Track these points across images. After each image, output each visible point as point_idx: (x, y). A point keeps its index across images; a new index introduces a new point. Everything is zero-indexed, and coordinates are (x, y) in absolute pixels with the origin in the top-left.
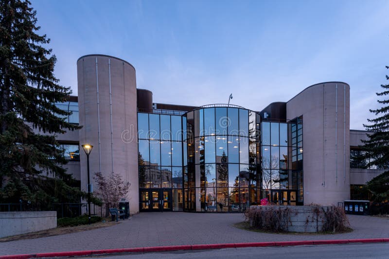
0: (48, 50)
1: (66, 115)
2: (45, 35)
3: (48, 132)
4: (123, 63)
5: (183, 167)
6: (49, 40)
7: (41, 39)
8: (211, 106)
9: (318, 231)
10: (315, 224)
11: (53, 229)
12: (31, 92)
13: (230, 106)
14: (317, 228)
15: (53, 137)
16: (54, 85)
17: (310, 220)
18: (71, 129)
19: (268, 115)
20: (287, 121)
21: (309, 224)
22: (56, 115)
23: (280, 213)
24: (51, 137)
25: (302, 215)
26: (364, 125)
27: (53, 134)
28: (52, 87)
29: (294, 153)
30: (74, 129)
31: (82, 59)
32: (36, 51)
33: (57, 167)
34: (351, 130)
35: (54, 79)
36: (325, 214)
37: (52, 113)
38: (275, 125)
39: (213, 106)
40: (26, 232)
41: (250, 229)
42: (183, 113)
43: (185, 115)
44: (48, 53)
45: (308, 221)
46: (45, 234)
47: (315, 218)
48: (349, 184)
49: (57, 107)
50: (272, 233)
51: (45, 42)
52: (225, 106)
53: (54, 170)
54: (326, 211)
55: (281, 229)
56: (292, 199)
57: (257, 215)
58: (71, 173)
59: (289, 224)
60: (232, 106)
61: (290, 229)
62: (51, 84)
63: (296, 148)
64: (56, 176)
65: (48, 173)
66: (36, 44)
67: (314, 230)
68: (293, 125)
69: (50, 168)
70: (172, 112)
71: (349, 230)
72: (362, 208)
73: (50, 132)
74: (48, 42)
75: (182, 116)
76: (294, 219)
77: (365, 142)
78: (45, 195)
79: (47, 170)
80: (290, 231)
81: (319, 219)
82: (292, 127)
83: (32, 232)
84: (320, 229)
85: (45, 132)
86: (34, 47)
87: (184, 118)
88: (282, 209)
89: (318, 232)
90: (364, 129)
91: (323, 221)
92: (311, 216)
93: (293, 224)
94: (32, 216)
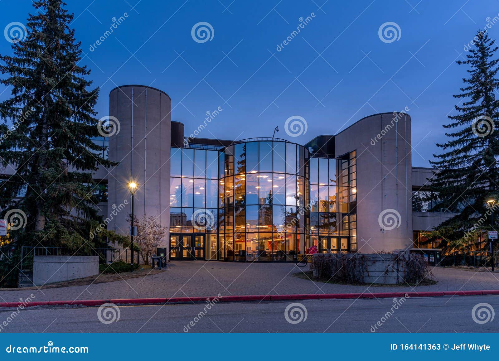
0: (88, 82)
1: (101, 150)
2: (86, 66)
3: (81, 169)
4: (160, 93)
5: (219, 209)
6: (90, 71)
7: (81, 70)
8: (253, 140)
9: (398, 282)
10: (395, 274)
11: (97, 275)
12: (74, 127)
13: (274, 140)
14: (398, 279)
15: (90, 174)
16: (90, 118)
17: (390, 270)
18: (107, 166)
19: (313, 150)
20: (336, 157)
21: (389, 274)
22: (91, 150)
23: (355, 262)
24: (88, 174)
25: (380, 263)
26: (429, 161)
27: (87, 171)
28: (88, 121)
29: (345, 194)
30: (111, 166)
31: (116, 90)
32: (76, 82)
33: (89, 208)
34: (413, 168)
35: (92, 112)
36: (407, 262)
37: (87, 148)
38: (324, 161)
39: (256, 140)
40: (72, 279)
41: (317, 279)
42: (219, 148)
43: (223, 150)
44: (88, 85)
45: (387, 271)
46: (90, 281)
47: (396, 267)
48: (411, 230)
49: (93, 142)
50: (345, 284)
51: (85, 74)
52: (269, 139)
53: (85, 211)
54: (407, 259)
55: (355, 280)
56: (342, 248)
57: (326, 263)
58: (102, 215)
59: (366, 274)
60: (276, 140)
61: (367, 280)
62: (87, 117)
63: (347, 188)
64: (87, 218)
65: (79, 214)
66: (76, 75)
67: (394, 282)
68: (343, 161)
69: (82, 209)
70: (202, 147)
71: (432, 282)
72: (433, 258)
73: (83, 169)
74: (89, 73)
75: (219, 151)
76: (371, 268)
77: (432, 180)
78: (80, 239)
79: (79, 211)
80: (366, 282)
81: (399, 269)
82: (342, 163)
83: (78, 279)
84: (401, 280)
85: (78, 169)
86: (75, 79)
87: (222, 154)
88: (356, 257)
89: (398, 284)
90: (430, 166)
91: (404, 271)
92: (391, 265)
93: (371, 274)
94: (78, 260)
